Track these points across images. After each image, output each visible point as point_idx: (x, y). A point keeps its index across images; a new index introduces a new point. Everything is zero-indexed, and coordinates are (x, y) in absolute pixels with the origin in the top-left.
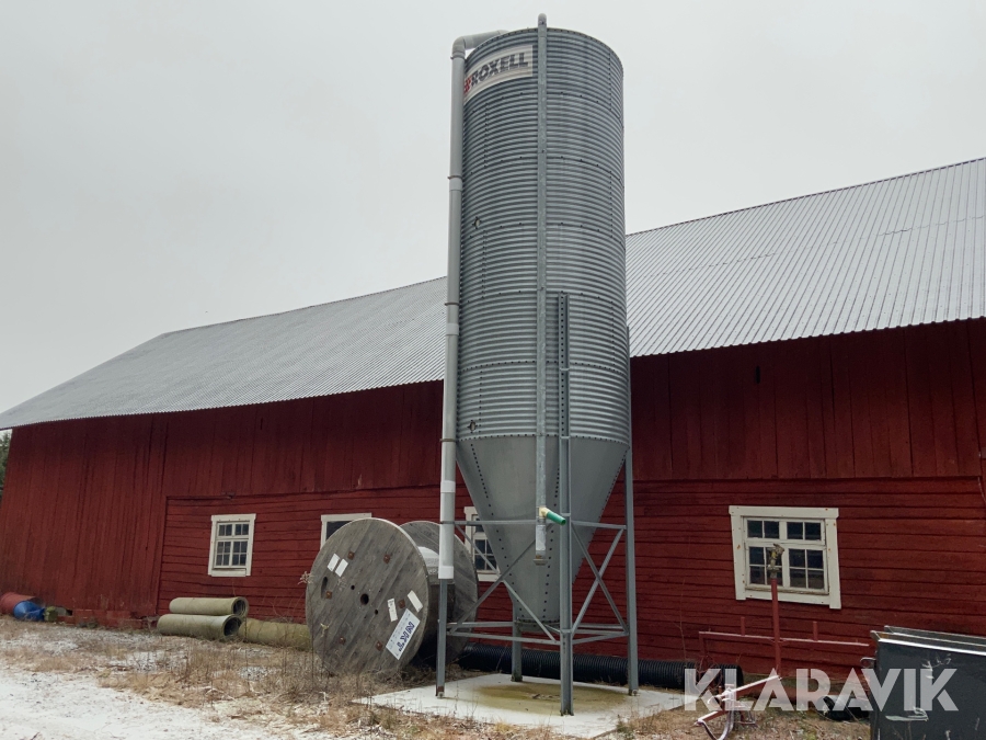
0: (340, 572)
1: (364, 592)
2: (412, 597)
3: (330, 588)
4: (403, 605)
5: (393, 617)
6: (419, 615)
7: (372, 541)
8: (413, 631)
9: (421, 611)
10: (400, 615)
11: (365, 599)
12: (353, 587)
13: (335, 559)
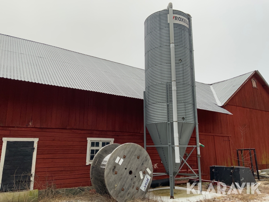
0: (120, 163)
1: (131, 170)
2: (148, 170)
3: (116, 170)
4: (145, 173)
5: (142, 177)
6: (150, 176)
7: (132, 151)
8: (149, 181)
9: (151, 174)
10: (144, 177)
11: (131, 173)
12: (126, 169)
13: (118, 158)
